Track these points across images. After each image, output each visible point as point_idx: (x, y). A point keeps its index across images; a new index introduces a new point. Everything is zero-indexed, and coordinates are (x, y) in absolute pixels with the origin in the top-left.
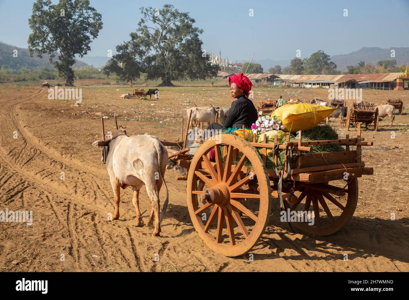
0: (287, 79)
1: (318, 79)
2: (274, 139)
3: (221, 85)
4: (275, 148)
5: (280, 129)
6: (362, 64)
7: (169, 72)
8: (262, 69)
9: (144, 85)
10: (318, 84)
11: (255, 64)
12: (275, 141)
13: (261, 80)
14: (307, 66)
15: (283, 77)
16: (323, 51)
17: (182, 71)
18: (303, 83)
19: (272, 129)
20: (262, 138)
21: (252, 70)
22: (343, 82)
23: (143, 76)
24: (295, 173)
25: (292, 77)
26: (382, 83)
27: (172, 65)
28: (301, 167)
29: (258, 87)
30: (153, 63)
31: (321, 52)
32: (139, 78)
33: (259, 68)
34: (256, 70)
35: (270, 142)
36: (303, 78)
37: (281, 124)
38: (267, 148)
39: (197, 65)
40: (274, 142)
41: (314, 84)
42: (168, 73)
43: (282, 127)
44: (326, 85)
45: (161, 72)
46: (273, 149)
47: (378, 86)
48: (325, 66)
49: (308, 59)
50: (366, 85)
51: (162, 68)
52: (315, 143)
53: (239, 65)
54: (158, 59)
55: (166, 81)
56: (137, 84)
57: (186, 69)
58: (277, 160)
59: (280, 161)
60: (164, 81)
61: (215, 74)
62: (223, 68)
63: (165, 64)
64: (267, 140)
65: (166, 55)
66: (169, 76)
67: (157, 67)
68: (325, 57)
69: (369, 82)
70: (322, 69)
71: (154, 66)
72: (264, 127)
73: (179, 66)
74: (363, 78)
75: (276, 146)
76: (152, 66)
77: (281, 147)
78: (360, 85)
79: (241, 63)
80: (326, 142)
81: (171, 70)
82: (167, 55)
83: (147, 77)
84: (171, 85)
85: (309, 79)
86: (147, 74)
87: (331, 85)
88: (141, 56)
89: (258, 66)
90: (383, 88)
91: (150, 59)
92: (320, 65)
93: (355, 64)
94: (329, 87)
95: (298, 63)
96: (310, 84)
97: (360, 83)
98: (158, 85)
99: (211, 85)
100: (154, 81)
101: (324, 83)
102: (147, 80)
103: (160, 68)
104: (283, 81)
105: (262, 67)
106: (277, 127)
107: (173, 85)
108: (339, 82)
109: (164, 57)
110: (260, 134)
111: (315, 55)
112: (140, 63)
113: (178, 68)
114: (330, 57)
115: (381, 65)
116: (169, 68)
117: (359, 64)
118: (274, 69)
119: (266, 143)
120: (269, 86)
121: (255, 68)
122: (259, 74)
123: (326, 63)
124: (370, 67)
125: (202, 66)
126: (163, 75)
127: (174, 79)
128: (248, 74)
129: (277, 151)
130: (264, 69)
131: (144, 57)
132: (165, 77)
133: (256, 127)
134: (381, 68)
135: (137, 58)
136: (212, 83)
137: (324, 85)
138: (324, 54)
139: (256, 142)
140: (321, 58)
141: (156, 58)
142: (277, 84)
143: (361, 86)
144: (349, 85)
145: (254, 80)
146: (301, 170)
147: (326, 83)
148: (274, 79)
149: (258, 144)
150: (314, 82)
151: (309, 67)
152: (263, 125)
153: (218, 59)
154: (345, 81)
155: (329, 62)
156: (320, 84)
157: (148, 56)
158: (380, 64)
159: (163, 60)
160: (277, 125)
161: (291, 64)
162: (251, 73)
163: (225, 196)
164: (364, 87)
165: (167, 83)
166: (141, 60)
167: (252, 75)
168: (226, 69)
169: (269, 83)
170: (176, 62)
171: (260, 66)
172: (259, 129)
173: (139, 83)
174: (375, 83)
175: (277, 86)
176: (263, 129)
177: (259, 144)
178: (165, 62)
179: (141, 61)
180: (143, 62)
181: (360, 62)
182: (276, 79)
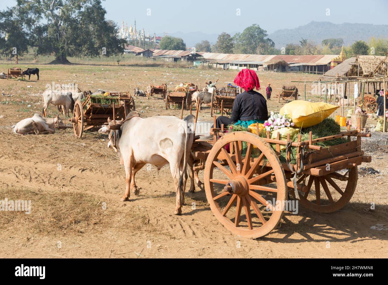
0: (211, 58)
1: (246, 60)
2: (286, 136)
3: (130, 64)
4: (288, 145)
5: (291, 126)
6: (304, 42)
7: (64, 46)
8: (184, 45)
9: (34, 62)
10: (245, 65)
11: (176, 39)
12: (288, 138)
13: (180, 58)
14: (240, 43)
15: (206, 55)
16: (258, 25)
17: (80, 45)
18: (228, 64)
19: (283, 126)
20: (275, 135)
21: (173, 46)
22: (271, 64)
23: (32, 50)
24: (307, 168)
25: (217, 55)
26: (315, 67)
27: (67, 38)
28: (312, 163)
29: (173, 67)
30: (45, 35)
31: (256, 26)
32: (27, 52)
33: (180, 44)
34: (177, 46)
35: (283, 139)
36: (231, 57)
37: (291, 122)
38: (280, 145)
39: (98, 39)
40: (286, 138)
41: (241, 65)
42: (62, 48)
43: (292, 124)
44: (254, 67)
45: (54, 46)
46: (286, 146)
47: (311, 70)
48: (260, 44)
49: (240, 35)
50: (298, 68)
51: (55, 41)
52: (322, 140)
53: (158, 39)
54: (50, 30)
55: (61, 58)
56: (24, 59)
57: (85, 42)
58: (290, 155)
59: (293, 156)
60: (58, 57)
61: (121, 50)
62: (138, 43)
63: (60, 36)
64: (280, 137)
65: (60, 25)
66: (64, 51)
67: (49, 40)
68: (261, 32)
69: (301, 64)
70: (257, 47)
71: (46, 39)
72: (277, 125)
73: (76, 39)
74: (296, 59)
75: (289, 143)
76: (44, 38)
77: (293, 144)
78: (291, 68)
79: (160, 36)
80: (332, 138)
81: (66, 44)
82: (62, 25)
83: (37, 52)
84: (66, 62)
85: (236, 59)
86: (37, 48)
87: (260, 67)
88: (29, 26)
89: (179, 41)
90: (316, 72)
91: (40, 30)
92: (255, 41)
93: (296, 42)
94: (258, 70)
95: (226, 39)
96: (236, 65)
97: (291, 65)
98: (51, 61)
99: (116, 63)
100: (47, 56)
101: (252, 65)
102: (37, 55)
103: (52, 42)
104: (205, 61)
105: (184, 42)
106: (288, 124)
107: (70, 62)
108: (268, 64)
109: (58, 27)
110: (273, 131)
111: (248, 29)
112: (27, 34)
113: (75, 42)
114: (267, 33)
115: (326, 44)
116: (64, 41)
117: (301, 42)
118: (201, 45)
119: (280, 140)
120: (187, 66)
121: (175, 44)
122: (179, 51)
123: (262, 40)
124: (312, 46)
125: (105, 39)
126: (57, 50)
127: (70, 55)
128: (165, 51)
129: (290, 148)
130: (186, 45)
131: (33, 27)
132: (58, 52)
133: (268, 125)
134: (325, 48)
135: (25, 28)
136: (118, 61)
137: (252, 67)
138: (259, 28)
139: (270, 137)
140: (256, 33)
141: (48, 28)
142: (197, 64)
143: (293, 69)
144: (279, 68)
145: (172, 58)
146: (312, 165)
147: (254, 65)
148: (197, 58)
149: (271, 140)
150: (241, 63)
151: (242, 43)
152: (275, 123)
153: (132, 30)
154: (273, 63)
155: (265, 38)
156: (247, 66)
157: (38, 25)
158: (325, 42)
159: (57, 31)
160: (288, 122)
161: (218, 40)
162: (170, 50)
163: (245, 188)
164: (296, 70)
165: (62, 60)
166: (30, 30)
167: (172, 51)
168: (141, 43)
169: (189, 62)
170: (73, 35)
171: (183, 41)
172: (272, 126)
173: (28, 59)
174: (308, 66)
175: (196, 67)
176: (275, 127)
177: (273, 140)
178: (60, 34)
179: (29, 32)
180: (32, 32)
181: (301, 40)
182: (199, 57)
